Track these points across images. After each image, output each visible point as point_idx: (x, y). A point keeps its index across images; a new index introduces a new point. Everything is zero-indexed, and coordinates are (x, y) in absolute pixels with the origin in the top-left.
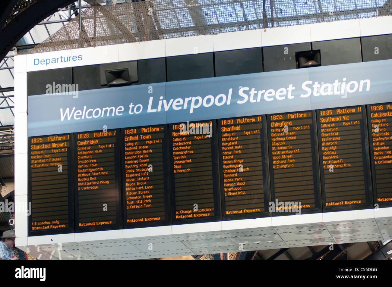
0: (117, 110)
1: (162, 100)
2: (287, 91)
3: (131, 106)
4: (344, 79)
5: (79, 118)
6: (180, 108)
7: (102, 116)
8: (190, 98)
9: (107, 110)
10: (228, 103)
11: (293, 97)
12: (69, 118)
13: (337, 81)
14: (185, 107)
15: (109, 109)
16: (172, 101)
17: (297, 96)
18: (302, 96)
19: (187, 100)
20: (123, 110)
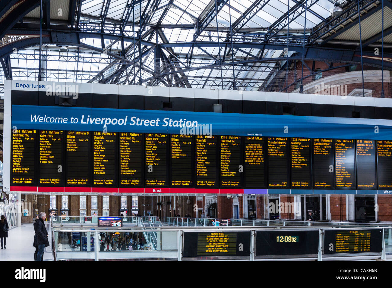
0: (64, 120)
1: (89, 117)
2: (156, 122)
3: (72, 118)
4: (185, 119)
5: (42, 122)
6: (99, 123)
7: (55, 122)
8: (105, 119)
9: (58, 119)
10: (125, 124)
11: (159, 125)
12: (36, 121)
13: (181, 120)
14: (102, 123)
15: (59, 119)
16: (94, 118)
17: (161, 125)
18: (163, 125)
19: (103, 119)
20: (67, 120)
